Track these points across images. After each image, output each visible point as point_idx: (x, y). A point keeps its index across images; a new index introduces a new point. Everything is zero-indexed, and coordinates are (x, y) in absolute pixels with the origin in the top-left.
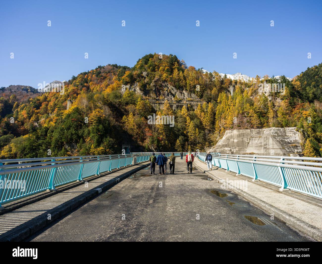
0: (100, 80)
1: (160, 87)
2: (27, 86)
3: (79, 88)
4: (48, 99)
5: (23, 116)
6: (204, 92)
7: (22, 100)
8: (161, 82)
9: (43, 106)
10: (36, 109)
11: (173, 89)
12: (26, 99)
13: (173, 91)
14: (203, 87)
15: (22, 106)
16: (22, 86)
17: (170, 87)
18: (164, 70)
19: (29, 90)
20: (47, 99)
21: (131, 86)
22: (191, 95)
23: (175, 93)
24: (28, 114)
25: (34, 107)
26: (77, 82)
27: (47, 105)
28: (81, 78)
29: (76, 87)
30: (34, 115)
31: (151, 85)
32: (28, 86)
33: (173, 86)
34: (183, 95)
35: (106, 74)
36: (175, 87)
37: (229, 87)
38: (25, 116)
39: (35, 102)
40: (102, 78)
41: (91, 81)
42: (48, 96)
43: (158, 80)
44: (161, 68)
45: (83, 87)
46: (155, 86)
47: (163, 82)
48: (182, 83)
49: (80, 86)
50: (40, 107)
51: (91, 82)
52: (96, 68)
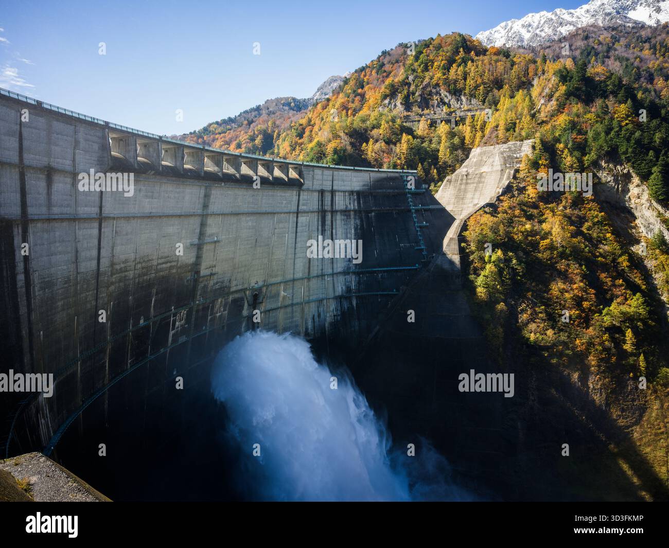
0: (381, 79)
1: (429, 95)
2: (288, 98)
3: (350, 100)
4: (312, 123)
5: (286, 150)
6: (488, 94)
7: (283, 127)
8: (430, 87)
9: (307, 133)
10: (298, 138)
11: (446, 96)
12: (287, 125)
13: (446, 98)
14: (488, 87)
15: (283, 135)
16: (281, 99)
17: (443, 93)
18: (439, 66)
19: (293, 104)
20: (311, 121)
21: (391, 100)
22: (470, 101)
23: (449, 101)
24: (291, 146)
25: (297, 136)
26: (348, 89)
27: (311, 131)
28: (355, 79)
29: (346, 98)
30: (297, 147)
31: (417, 94)
32: (290, 98)
33: (447, 92)
34: (459, 102)
35: (391, 66)
36: (449, 92)
37: (533, 79)
38: (288, 149)
39: (297, 129)
40: (385, 74)
41: (368, 83)
42: (312, 117)
43: (428, 85)
44: (436, 64)
45: (355, 97)
46: (421, 95)
47: (433, 88)
48: (460, 85)
49: (351, 94)
50: (304, 135)
51: (367, 86)
52: (378, 56)
